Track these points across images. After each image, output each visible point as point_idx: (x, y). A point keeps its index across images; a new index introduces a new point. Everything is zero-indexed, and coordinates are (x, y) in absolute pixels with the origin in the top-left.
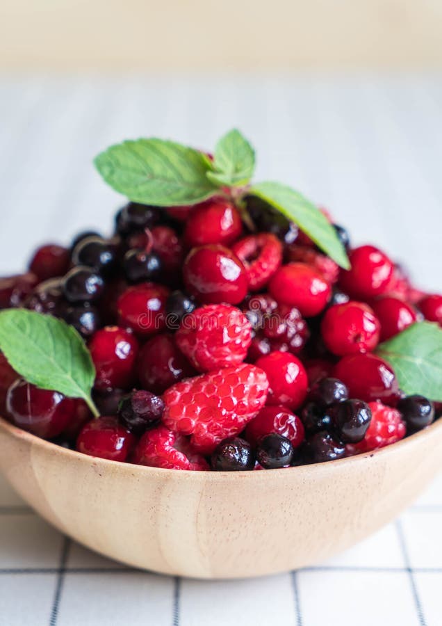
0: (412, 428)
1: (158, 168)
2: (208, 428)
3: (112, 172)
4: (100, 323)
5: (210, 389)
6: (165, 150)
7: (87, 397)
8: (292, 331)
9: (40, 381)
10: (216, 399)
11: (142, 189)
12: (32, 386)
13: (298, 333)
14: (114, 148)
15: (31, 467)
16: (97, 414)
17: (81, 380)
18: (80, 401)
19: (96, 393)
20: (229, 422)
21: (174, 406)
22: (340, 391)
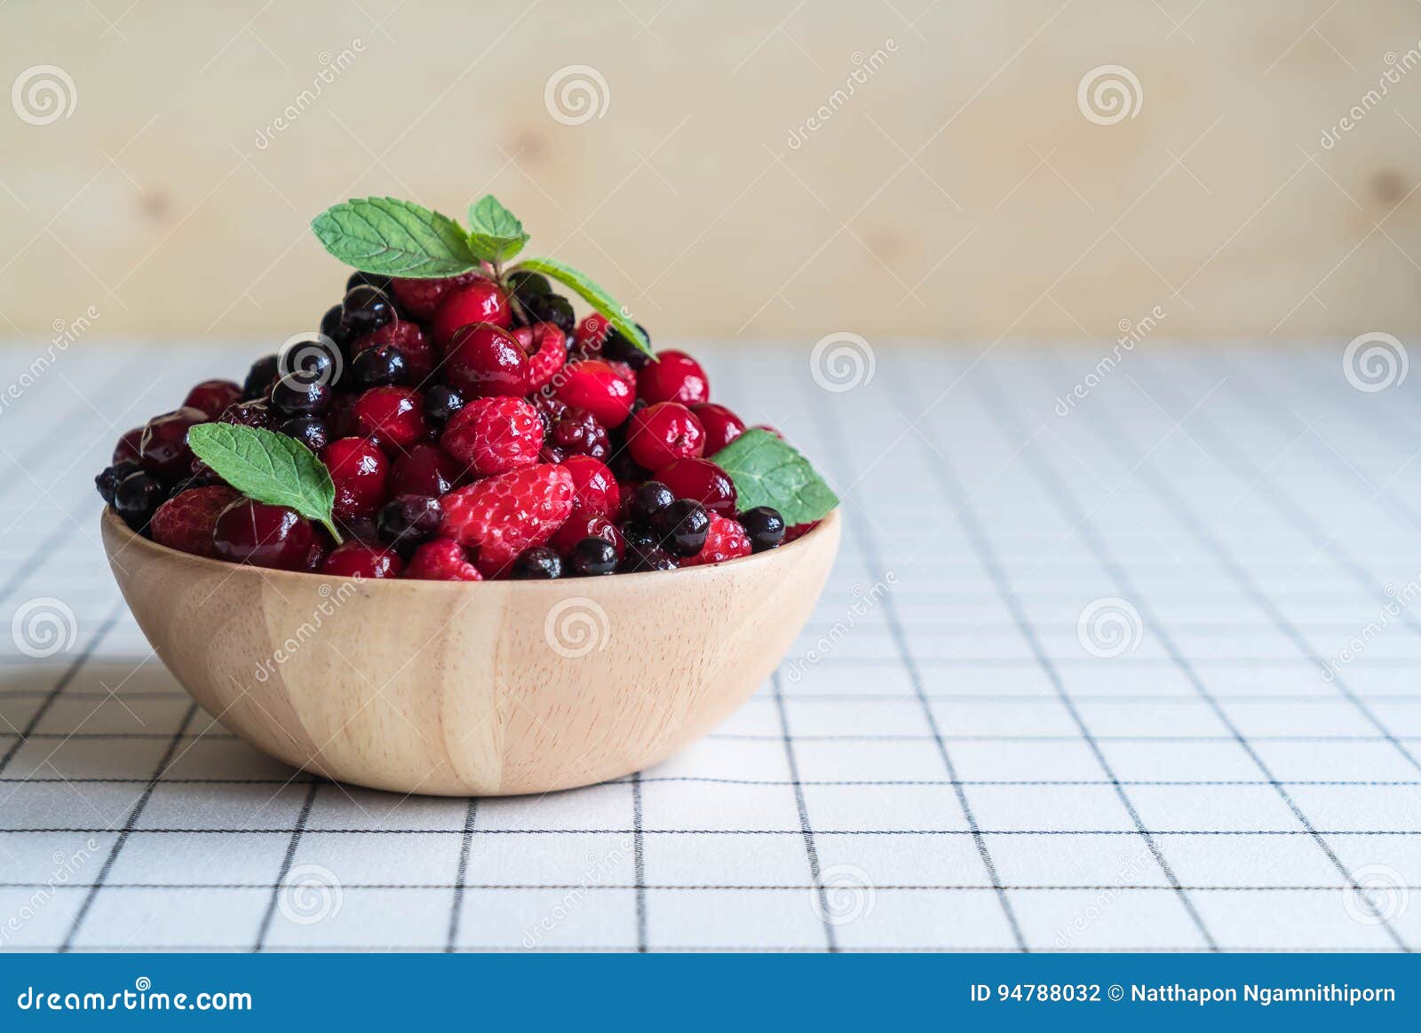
0: (760, 546)
1: (396, 239)
2: (504, 534)
3: (336, 241)
4: (332, 435)
5: (502, 488)
6: (403, 216)
7: (327, 521)
8: (592, 438)
9: (265, 495)
10: (511, 499)
11: (377, 262)
12: (257, 503)
13: (598, 442)
14: (337, 210)
15: (261, 609)
16: (340, 540)
17: (317, 499)
18: (317, 524)
19: (338, 514)
20: (528, 530)
21: (456, 510)
22: (666, 498)
